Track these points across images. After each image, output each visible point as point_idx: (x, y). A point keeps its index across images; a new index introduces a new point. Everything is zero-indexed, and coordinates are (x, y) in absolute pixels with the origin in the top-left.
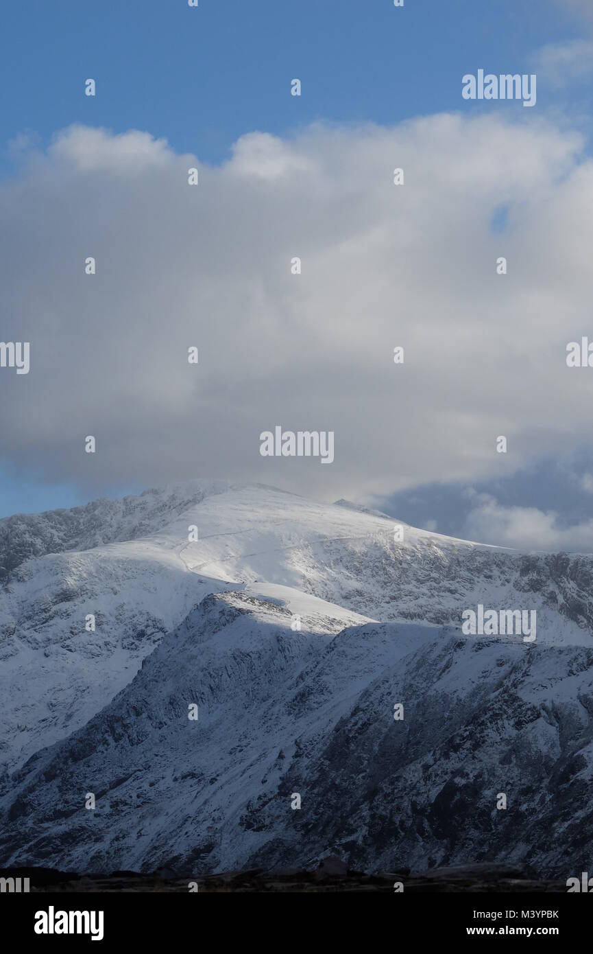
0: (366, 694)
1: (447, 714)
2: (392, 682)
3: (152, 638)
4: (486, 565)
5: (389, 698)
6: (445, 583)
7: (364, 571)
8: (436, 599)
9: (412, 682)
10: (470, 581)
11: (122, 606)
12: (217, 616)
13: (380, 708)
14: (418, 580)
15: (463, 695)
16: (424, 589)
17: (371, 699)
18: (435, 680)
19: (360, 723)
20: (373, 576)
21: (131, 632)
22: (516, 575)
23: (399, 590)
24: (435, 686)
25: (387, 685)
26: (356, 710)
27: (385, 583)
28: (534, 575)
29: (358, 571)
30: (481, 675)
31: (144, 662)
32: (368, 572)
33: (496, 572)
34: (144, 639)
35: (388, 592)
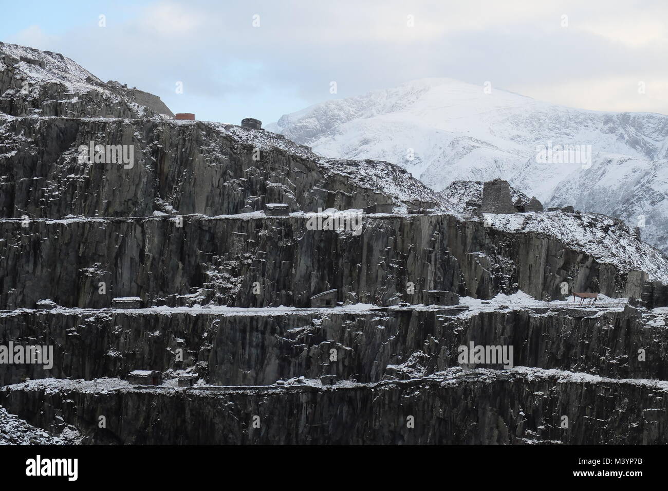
0: (558, 189)
1: (606, 199)
2: (572, 182)
3: (413, 163)
4: (585, 120)
5: (571, 191)
6: (564, 130)
7: (520, 125)
8: (559, 139)
9: (585, 182)
10: (577, 129)
11: (395, 146)
12: (461, 150)
13: (567, 196)
14: (549, 129)
15: (615, 188)
16: (553, 133)
17: (561, 192)
18: (597, 180)
19: (556, 204)
20: (526, 127)
21: (401, 160)
22: (601, 125)
23: (540, 134)
24: (597, 184)
25: (569, 184)
26: (553, 198)
27: (532, 131)
28: (611, 125)
29: (517, 125)
30: (624, 177)
31: (421, 175)
32: (522, 125)
33: (590, 124)
34: (409, 164)
35: (534, 135)
